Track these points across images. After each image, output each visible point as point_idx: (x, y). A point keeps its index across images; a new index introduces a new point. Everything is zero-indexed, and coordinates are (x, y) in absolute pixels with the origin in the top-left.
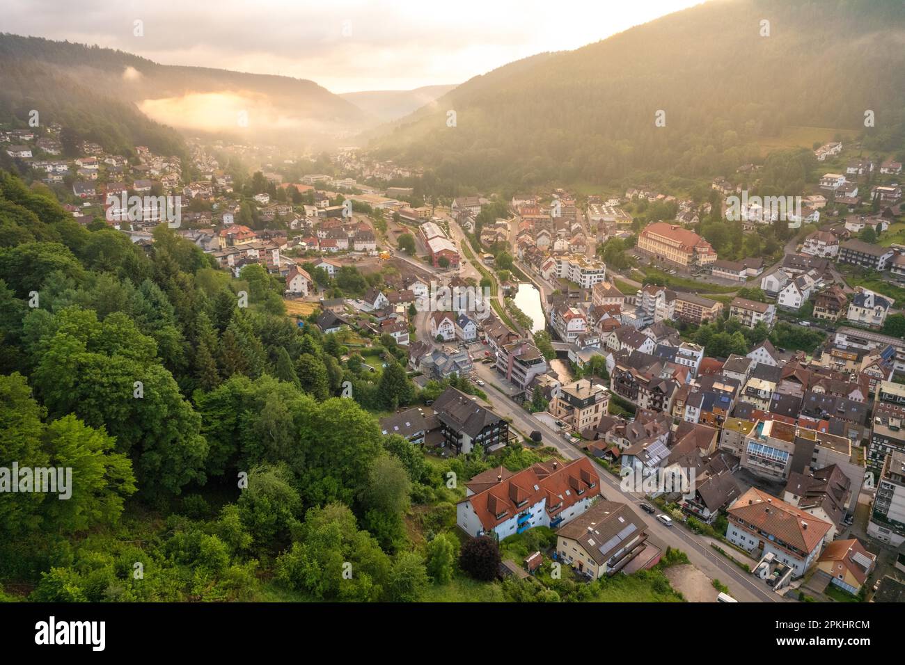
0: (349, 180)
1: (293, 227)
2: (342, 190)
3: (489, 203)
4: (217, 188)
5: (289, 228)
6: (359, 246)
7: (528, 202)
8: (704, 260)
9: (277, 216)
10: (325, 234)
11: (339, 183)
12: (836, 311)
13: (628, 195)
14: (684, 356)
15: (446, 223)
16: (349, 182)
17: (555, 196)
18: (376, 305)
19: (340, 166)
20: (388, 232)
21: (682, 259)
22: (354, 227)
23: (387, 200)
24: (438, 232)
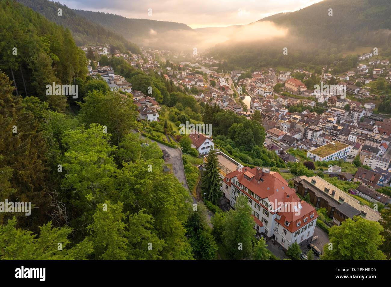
0: (197, 64)
1: (178, 78)
2: (194, 67)
3: (245, 73)
4: (155, 65)
5: (177, 78)
6: (198, 84)
7: (259, 73)
8: (302, 90)
9: (174, 73)
10: (188, 80)
11: (193, 65)
12: (333, 103)
13: (295, 71)
14: (281, 111)
15: (228, 78)
16: (197, 65)
17: (269, 71)
18: (201, 97)
19: (194, 59)
20: (208, 80)
21: (295, 89)
22: (197, 78)
23: (210, 71)
24: (223, 80)
